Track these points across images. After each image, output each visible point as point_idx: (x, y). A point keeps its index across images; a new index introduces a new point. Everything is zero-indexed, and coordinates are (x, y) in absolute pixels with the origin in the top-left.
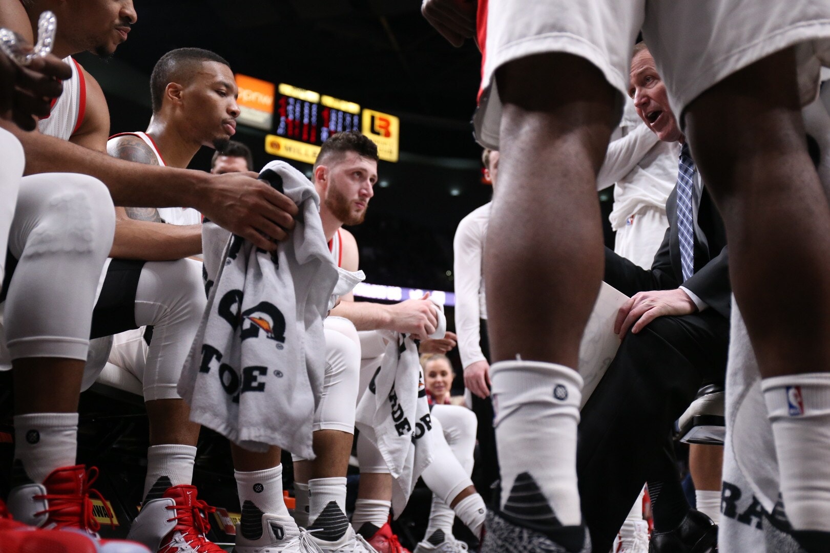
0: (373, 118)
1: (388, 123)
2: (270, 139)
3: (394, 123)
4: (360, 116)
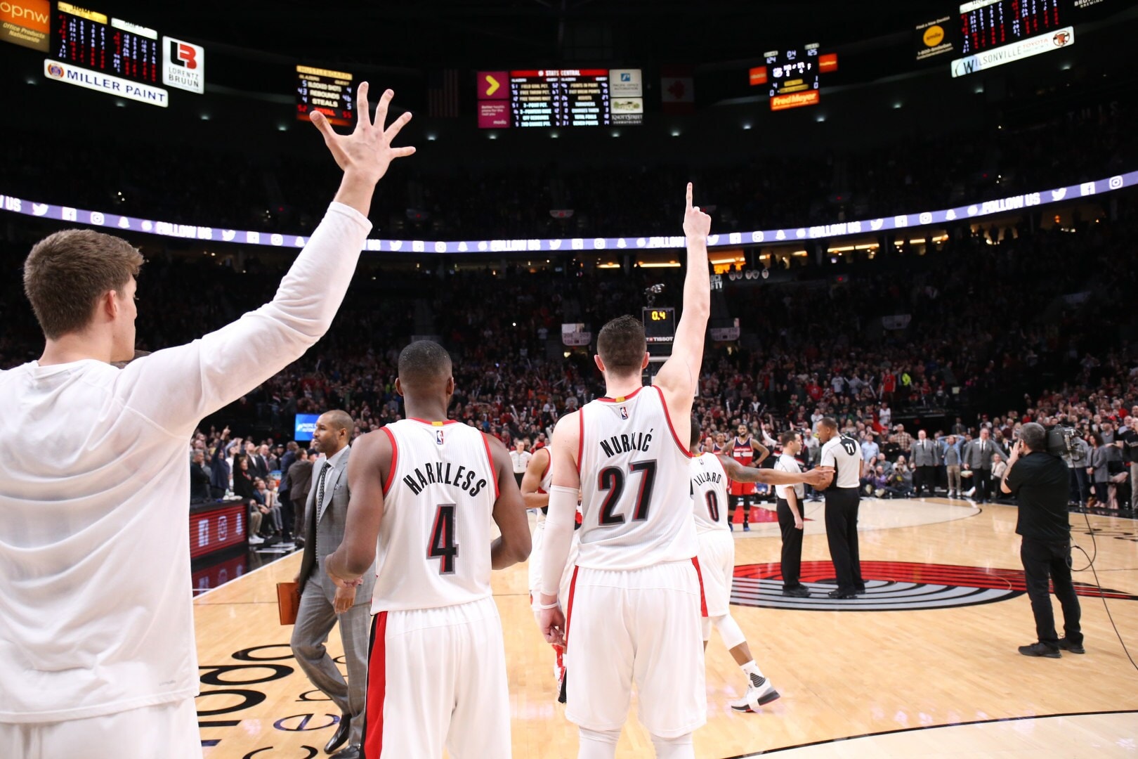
0: (174, 46)
1: (193, 53)
2: (48, 63)
3: (199, 53)
4: (159, 43)
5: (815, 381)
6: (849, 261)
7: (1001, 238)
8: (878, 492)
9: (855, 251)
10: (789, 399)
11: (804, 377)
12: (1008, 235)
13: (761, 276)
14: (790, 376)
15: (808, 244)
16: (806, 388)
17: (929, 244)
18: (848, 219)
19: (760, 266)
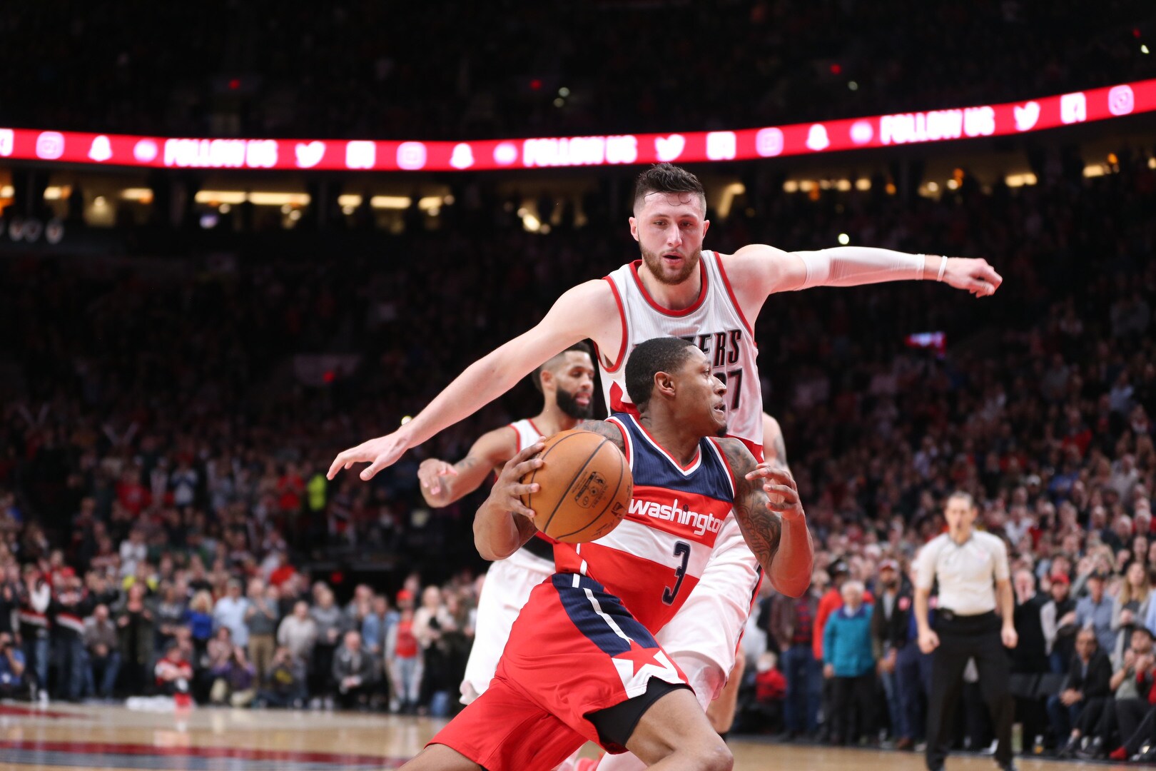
5: (134, 477)
6: (238, 225)
7: (556, 218)
8: (239, 698)
9: (247, 205)
10: (77, 508)
11: (113, 465)
12: (568, 216)
13: (43, 237)
14: (87, 461)
15: (157, 176)
16: (116, 487)
17: (413, 214)
18: (249, 132)
19: (45, 211)
